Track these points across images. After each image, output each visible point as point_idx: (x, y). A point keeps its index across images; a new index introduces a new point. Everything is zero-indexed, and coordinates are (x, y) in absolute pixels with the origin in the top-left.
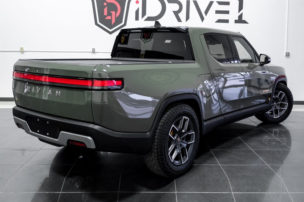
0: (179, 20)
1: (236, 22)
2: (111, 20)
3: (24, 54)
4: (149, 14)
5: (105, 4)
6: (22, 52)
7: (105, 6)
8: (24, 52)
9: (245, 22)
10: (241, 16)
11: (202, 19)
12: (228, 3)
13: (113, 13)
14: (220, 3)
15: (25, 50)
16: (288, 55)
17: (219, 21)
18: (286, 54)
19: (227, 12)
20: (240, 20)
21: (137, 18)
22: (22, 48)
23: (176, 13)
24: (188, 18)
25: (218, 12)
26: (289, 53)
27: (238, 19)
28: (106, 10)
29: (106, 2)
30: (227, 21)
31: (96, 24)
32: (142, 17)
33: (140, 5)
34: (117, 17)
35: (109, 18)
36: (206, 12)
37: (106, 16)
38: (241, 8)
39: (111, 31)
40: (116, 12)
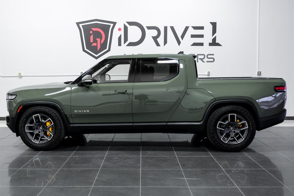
0: (158, 45)
1: (210, 44)
2: (96, 47)
3: (22, 79)
4: (130, 40)
5: (91, 32)
6: (20, 77)
7: (91, 34)
8: (22, 76)
9: (219, 45)
10: (214, 40)
11: (179, 43)
12: (202, 28)
13: (98, 40)
14: (195, 28)
15: (22, 75)
16: (259, 74)
17: (195, 44)
18: (258, 73)
19: (202, 36)
20: (214, 43)
21: (120, 44)
22: (20, 74)
23: (155, 39)
24: (165, 42)
25: (193, 36)
26: (260, 72)
27: (212, 42)
28: (92, 37)
29: (92, 30)
30: (202, 44)
31: (84, 50)
32: (124, 43)
33: (122, 32)
34: (102, 43)
35: (94, 44)
36: (183, 36)
37: (92, 43)
38: (214, 31)
39: (96, 56)
40: (101, 39)
